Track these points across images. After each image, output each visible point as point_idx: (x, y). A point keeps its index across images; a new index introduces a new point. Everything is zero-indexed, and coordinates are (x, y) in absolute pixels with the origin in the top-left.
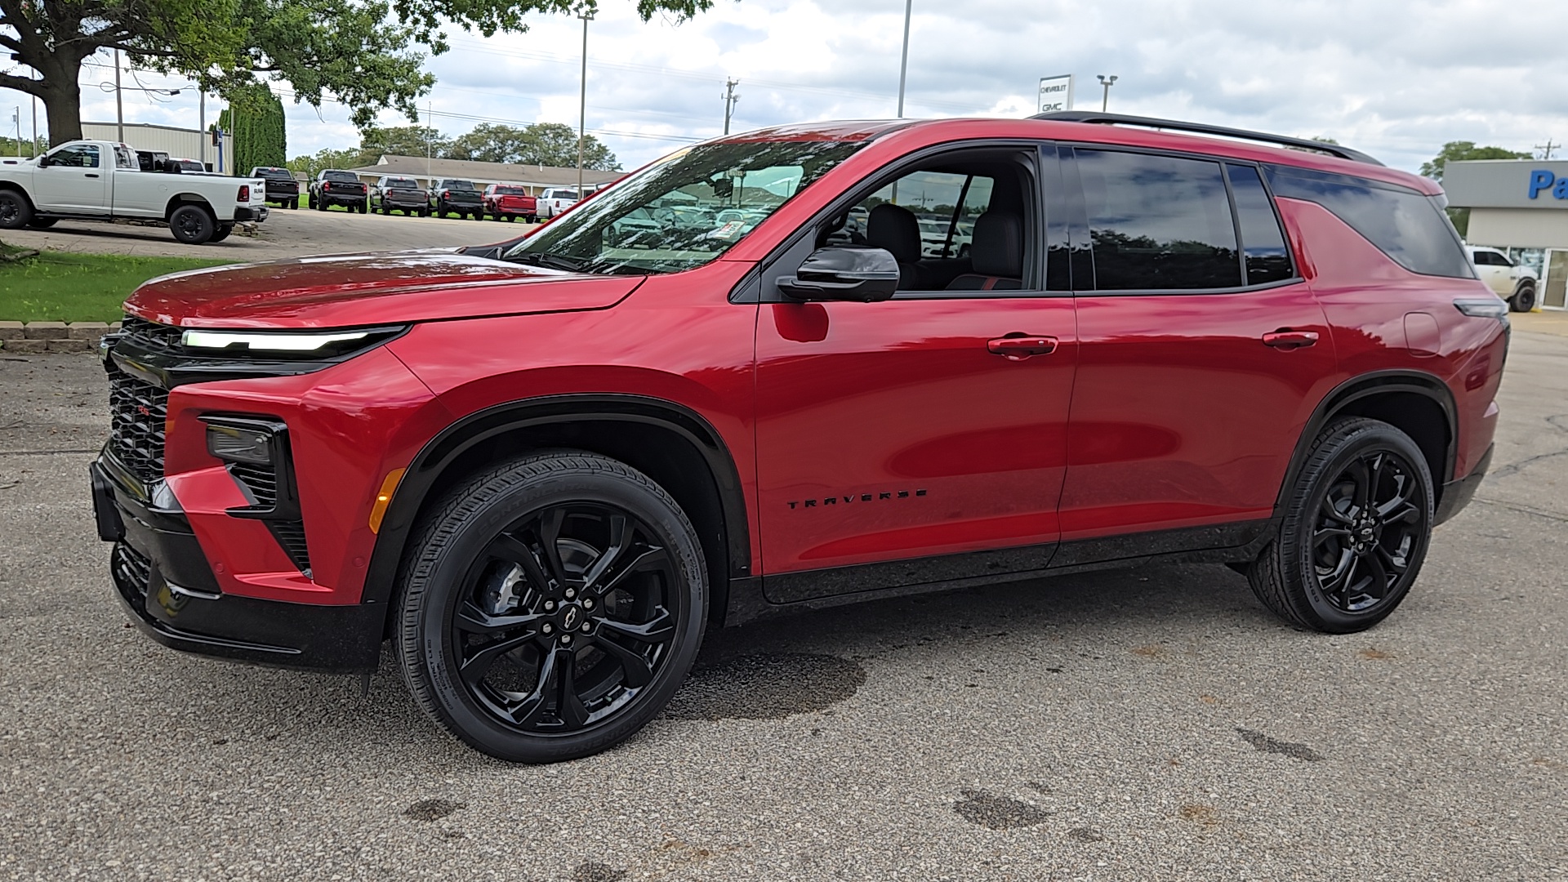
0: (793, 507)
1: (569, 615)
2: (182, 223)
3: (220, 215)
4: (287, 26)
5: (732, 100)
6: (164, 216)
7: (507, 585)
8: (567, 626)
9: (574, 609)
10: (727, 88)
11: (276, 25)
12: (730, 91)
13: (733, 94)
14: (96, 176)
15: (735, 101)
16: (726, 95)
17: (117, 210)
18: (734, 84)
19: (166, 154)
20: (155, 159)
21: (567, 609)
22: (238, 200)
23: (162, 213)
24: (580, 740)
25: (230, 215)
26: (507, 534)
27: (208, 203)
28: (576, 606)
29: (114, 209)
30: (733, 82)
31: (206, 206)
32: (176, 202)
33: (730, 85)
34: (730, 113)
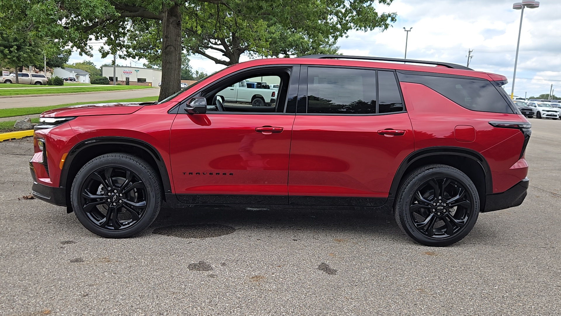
0: (184, 174)
1: (114, 197)
2: (256, 104)
3: (266, 101)
4: (294, 40)
5: (470, 58)
6: (250, 102)
7: (100, 187)
8: (114, 200)
9: (115, 196)
10: (468, 53)
11: (290, 40)
12: (469, 54)
13: (471, 55)
14: (233, 90)
15: (471, 58)
16: (468, 56)
17: (238, 100)
18: (471, 52)
19: (266, 83)
20: (262, 84)
21: (114, 195)
22: (272, 96)
23: (250, 101)
24: (117, 232)
25: (269, 101)
26: (96, 173)
27: (263, 97)
28: (116, 195)
29: (238, 99)
30: (471, 51)
31: (262, 98)
32: (254, 97)
33: (470, 52)
34: (469, 62)
